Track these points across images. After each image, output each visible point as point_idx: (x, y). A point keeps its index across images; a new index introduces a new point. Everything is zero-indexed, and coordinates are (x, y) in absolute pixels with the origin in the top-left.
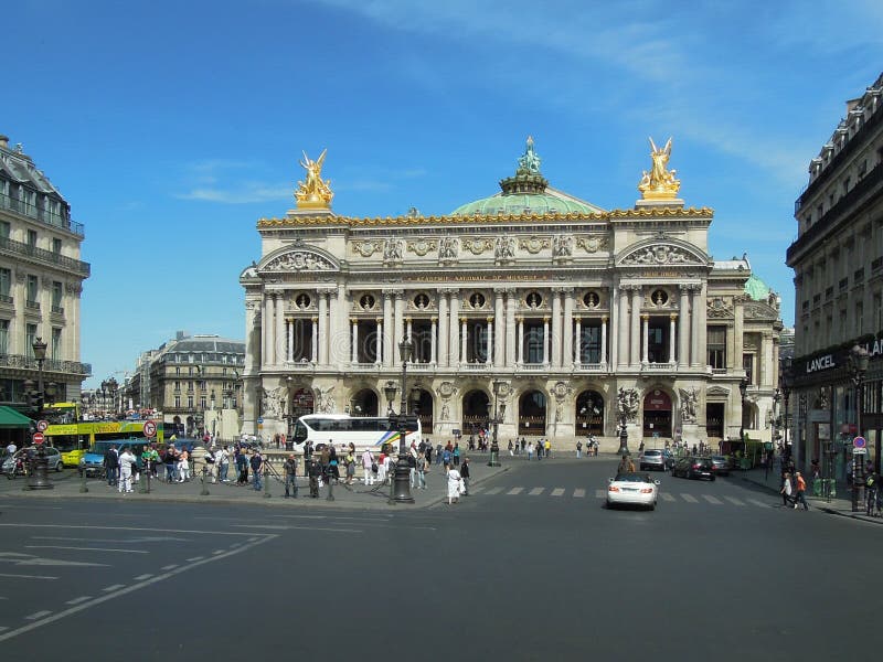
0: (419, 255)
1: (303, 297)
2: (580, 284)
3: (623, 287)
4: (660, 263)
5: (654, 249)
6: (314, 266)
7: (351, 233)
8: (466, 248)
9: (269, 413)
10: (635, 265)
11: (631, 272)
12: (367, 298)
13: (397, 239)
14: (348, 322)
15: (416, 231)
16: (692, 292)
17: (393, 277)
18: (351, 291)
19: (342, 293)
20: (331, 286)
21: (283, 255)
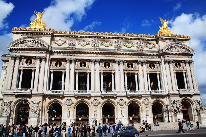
0: (82, 46)
3: (166, 60)
5: (175, 47)
7: (53, 36)
8: (102, 44)
10: (170, 52)
13: (73, 39)
14: (49, 72)
15: (81, 37)
16: (190, 63)
17: (71, 53)
18: (52, 59)
19: (48, 59)
21: (22, 41)
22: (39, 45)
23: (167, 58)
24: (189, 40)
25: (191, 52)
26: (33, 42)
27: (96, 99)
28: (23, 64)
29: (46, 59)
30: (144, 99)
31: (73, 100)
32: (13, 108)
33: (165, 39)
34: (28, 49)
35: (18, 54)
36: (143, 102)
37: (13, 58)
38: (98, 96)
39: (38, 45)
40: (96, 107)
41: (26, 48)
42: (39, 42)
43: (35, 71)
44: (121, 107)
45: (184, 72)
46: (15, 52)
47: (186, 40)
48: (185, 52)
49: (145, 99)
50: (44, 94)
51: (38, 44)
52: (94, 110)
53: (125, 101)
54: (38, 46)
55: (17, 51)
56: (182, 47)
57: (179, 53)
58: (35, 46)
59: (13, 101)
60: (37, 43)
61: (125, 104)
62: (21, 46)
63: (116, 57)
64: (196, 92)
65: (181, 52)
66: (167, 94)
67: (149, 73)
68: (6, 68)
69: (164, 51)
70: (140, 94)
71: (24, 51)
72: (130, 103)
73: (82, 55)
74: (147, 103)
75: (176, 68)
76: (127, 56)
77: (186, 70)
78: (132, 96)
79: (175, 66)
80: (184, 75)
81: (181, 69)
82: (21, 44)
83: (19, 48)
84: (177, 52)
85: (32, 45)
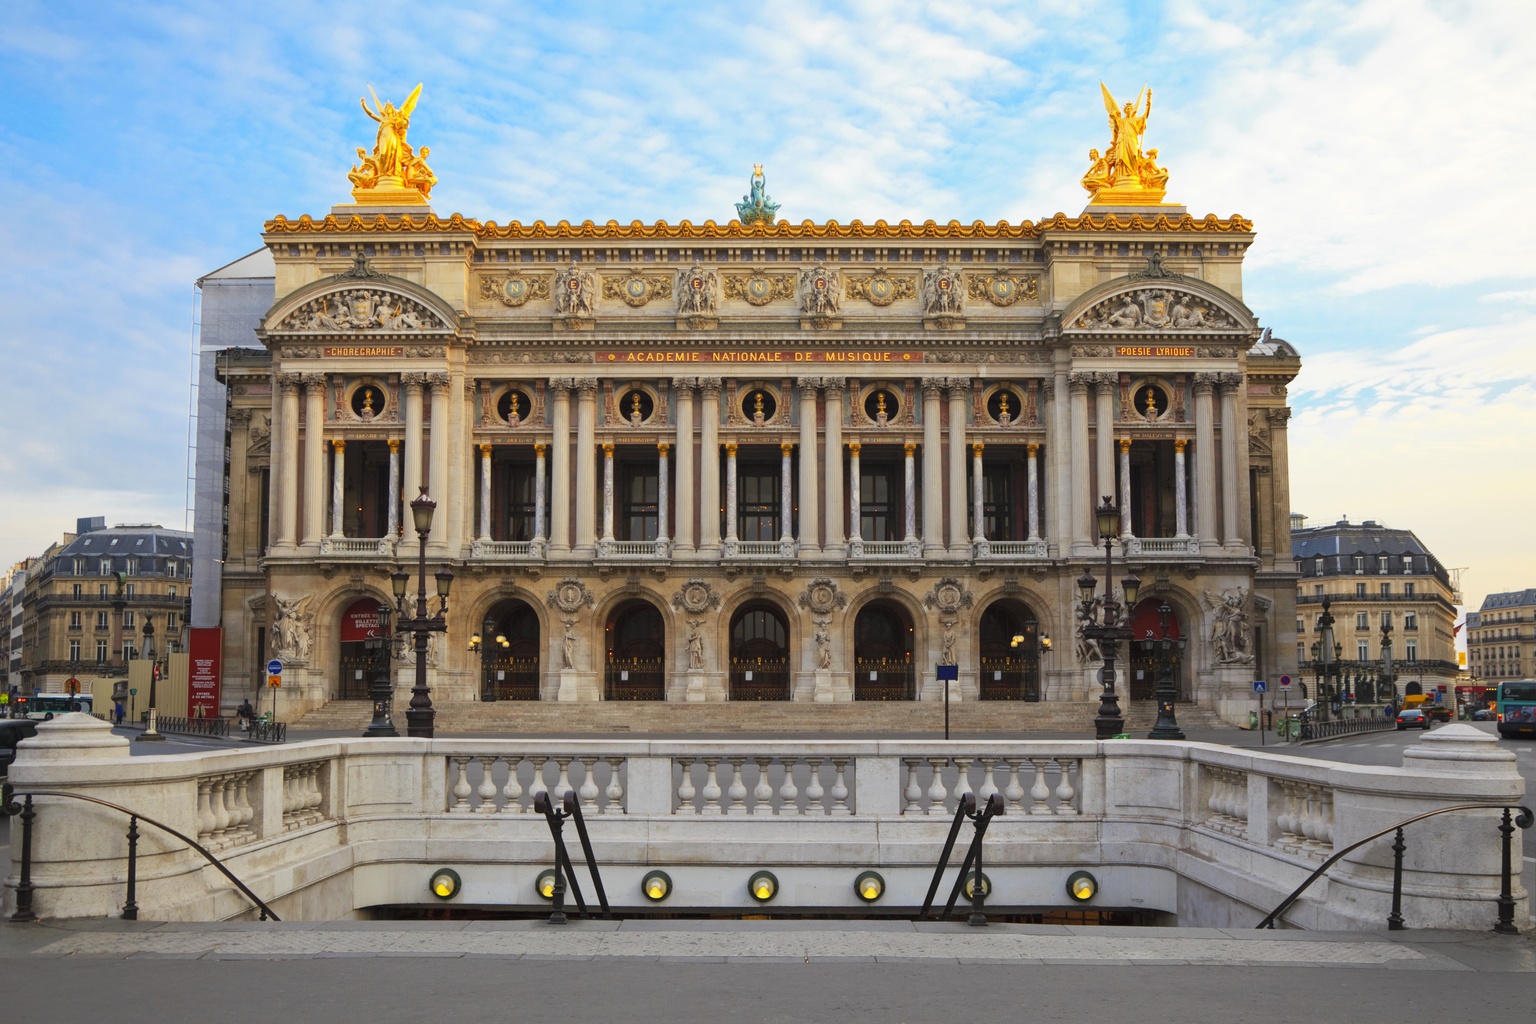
0: (631, 304)
1: (369, 393)
2: (984, 372)
3: (1079, 376)
4: (1157, 327)
5: (1142, 297)
6: (398, 320)
7: (479, 255)
8: (733, 292)
9: (287, 655)
10: (1104, 329)
11: (1093, 344)
12: (515, 398)
13: (581, 270)
14: (471, 452)
15: (625, 253)
16: (1221, 388)
17: (572, 351)
18: (479, 382)
19: (459, 384)
20: (431, 367)
21: (325, 297)
22: (410, 318)
23: (1083, 366)
24: (1247, 245)
25: (1236, 323)
26: (376, 298)
27: (700, 581)
28: (341, 415)
29: (450, 387)
30: (938, 581)
31: (588, 587)
33: (1090, 249)
34: (357, 336)
35: (315, 368)
36: (931, 601)
37: (288, 386)
38: (708, 570)
39: (404, 316)
41: (349, 336)
42: (408, 300)
43: (402, 445)
44: (818, 619)
45: (1181, 438)
46: (296, 355)
47: (1224, 248)
48: (1199, 324)
49: (943, 584)
51: (405, 311)
53: (839, 590)
54: (403, 322)
56: (1185, 294)
57: (1157, 332)
58: (394, 323)
60: (400, 303)
61: (836, 609)
62: (322, 324)
63: (804, 363)
64: (1227, 554)
65: (1170, 329)
66: (1059, 561)
67: (983, 447)
68: (249, 419)
69: (1068, 327)
70: (916, 561)
71: (340, 352)
72: (867, 600)
73: (631, 356)
74: (953, 602)
75: (1137, 419)
76: (867, 356)
77: (1193, 431)
78: (876, 569)
79: (1133, 406)
80: (1180, 457)
81: (1167, 422)
82: (319, 313)
83: (316, 336)
84: (1147, 326)
85: (376, 318)
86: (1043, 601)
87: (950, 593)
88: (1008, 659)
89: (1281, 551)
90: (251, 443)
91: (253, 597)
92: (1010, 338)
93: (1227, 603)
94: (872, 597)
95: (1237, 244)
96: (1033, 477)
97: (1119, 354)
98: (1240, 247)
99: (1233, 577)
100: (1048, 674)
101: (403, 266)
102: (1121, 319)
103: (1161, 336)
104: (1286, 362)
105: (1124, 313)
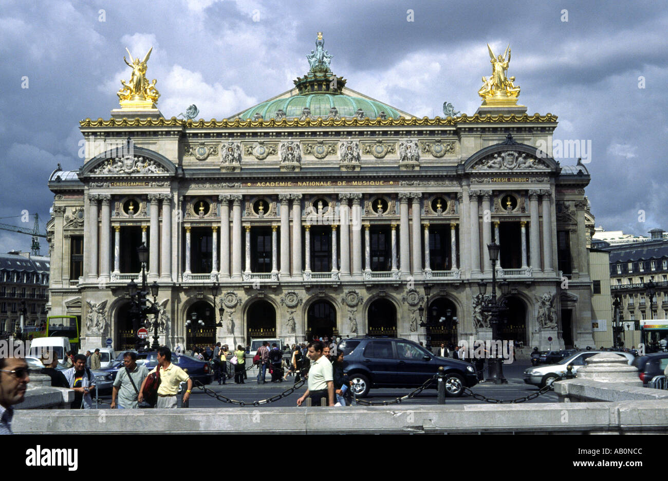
12: (202, 204)
22: (152, 168)
23: (475, 187)
24: (554, 128)
25: (548, 166)
26: (136, 158)
27: (293, 291)
28: (118, 214)
29: (171, 201)
30: (407, 290)
31: (239, 295)
32: (108, 316)
33: (479, 131)
34: (127, 177)
35: (106, 192)
36: (404, 300)
37: (93, 201)
38: (297, 286)
39: (149, 167)
40: (293, 310)
41: (123, 177)
42: (151, 159)
43: (148, 228)
44: (350, 309)
45: (524, 220)
46: (97, 186)
47: (543, 130)
48: (531, 167)
49: (410, 291)
50: (174, 283)
51: (150, 165)
52: (288, 316)
53: (360, 295)
54: (149, 170)
55: (102, 184)
56: (523, 152)
57: (510, 171)
58: (144, 170)
59: (107, 301)
60: (147, 161)
61: (359, 304)
62: (110, 171)
63: (342, 187)
64: (545, 276)
65: (516, 169)
66: (465, 280)
67: (429, 225)
68: (64, 211)
69: (468, 169)
70: (396, 281)
71: (118, 184)
72: (373, 300)
73: (259, 184)
74: (415, 300)
75: (502, 212)
76: (372, 183)
77: (529, 217)
78: (377, 285)
79: (501, 205)
80: (523, 230)
81: (517, 213)
82: (109, 166)
83: (107, 177)
84: (506, 168)
85: (136, 168)
86: (458, 299)
87: (413, 296)
88: (442, 327)
89: (582, 271)
90: (65, 223)
91: (67, 300)
92: (441, 174)
93: (544, 300)
94: (376, 298)
95: (549, 127)
96: (453, 239)
97: (493, 181)
98: (551, 129)
99: (548, 287)
100: (462, 334)
101: (148, 142)
102: (493, 165)
103: (512, 173)
104: (583, 178)
105: (494, 162)
